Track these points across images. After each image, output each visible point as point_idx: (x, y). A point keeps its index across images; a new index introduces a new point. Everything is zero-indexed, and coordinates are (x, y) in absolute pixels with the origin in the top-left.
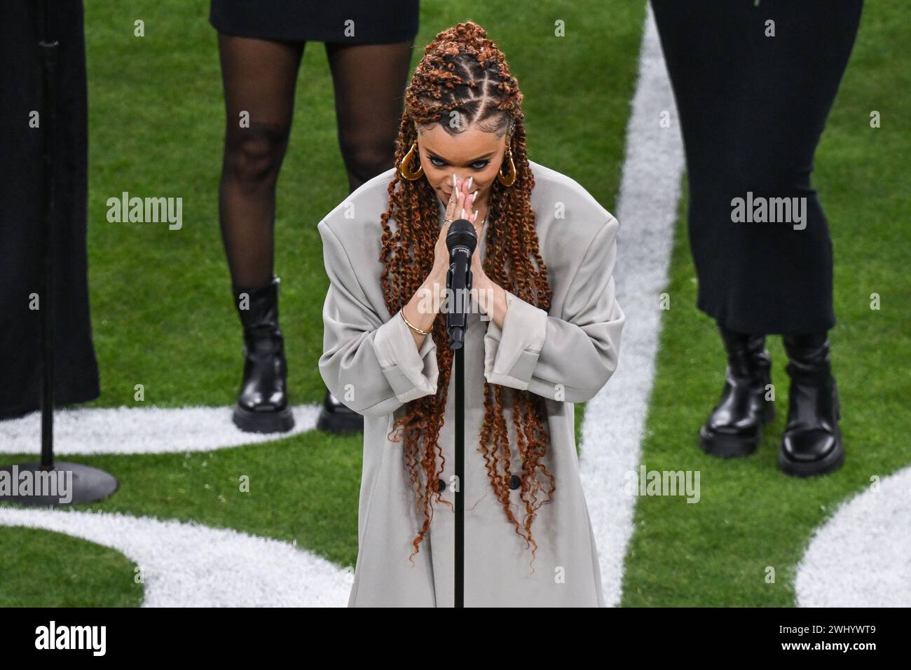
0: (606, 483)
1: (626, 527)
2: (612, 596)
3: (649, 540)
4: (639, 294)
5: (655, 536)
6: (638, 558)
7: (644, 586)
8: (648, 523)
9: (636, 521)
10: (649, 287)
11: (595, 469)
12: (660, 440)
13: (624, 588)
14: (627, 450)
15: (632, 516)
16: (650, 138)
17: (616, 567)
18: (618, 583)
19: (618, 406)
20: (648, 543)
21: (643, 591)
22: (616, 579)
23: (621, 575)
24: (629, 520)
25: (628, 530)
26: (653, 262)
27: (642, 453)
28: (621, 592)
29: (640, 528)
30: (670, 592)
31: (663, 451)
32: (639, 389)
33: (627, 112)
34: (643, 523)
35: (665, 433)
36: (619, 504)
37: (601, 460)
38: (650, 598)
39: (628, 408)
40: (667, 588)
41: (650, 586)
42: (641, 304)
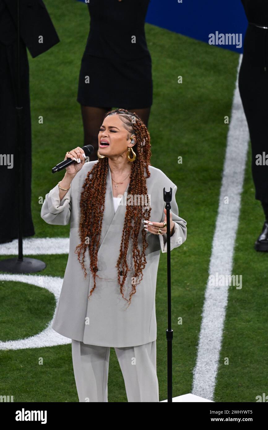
2: (224, 303)
4: (232, 195)
10: (236, 192)
11: (217, 258)
12: (241, 247)
13: (228, 300)
14: (229, 251)
17: (225, 292)
18: (226, 298)
19: (226, 235)
21: (235, 301)
22: (225, 297)
23: (227, 295)
26: (238, 183)
27: (234, 252)
28: (227, 302)
31: (242, 251)
32: (233, 229)
33: (227, 130)
35: (242, 245)
36: (226, 270)
37: (219, 254)
38: (238, 304)
39: (229, 236)
40: (244, 300)
41: (237, 299)
42: (234, 198)
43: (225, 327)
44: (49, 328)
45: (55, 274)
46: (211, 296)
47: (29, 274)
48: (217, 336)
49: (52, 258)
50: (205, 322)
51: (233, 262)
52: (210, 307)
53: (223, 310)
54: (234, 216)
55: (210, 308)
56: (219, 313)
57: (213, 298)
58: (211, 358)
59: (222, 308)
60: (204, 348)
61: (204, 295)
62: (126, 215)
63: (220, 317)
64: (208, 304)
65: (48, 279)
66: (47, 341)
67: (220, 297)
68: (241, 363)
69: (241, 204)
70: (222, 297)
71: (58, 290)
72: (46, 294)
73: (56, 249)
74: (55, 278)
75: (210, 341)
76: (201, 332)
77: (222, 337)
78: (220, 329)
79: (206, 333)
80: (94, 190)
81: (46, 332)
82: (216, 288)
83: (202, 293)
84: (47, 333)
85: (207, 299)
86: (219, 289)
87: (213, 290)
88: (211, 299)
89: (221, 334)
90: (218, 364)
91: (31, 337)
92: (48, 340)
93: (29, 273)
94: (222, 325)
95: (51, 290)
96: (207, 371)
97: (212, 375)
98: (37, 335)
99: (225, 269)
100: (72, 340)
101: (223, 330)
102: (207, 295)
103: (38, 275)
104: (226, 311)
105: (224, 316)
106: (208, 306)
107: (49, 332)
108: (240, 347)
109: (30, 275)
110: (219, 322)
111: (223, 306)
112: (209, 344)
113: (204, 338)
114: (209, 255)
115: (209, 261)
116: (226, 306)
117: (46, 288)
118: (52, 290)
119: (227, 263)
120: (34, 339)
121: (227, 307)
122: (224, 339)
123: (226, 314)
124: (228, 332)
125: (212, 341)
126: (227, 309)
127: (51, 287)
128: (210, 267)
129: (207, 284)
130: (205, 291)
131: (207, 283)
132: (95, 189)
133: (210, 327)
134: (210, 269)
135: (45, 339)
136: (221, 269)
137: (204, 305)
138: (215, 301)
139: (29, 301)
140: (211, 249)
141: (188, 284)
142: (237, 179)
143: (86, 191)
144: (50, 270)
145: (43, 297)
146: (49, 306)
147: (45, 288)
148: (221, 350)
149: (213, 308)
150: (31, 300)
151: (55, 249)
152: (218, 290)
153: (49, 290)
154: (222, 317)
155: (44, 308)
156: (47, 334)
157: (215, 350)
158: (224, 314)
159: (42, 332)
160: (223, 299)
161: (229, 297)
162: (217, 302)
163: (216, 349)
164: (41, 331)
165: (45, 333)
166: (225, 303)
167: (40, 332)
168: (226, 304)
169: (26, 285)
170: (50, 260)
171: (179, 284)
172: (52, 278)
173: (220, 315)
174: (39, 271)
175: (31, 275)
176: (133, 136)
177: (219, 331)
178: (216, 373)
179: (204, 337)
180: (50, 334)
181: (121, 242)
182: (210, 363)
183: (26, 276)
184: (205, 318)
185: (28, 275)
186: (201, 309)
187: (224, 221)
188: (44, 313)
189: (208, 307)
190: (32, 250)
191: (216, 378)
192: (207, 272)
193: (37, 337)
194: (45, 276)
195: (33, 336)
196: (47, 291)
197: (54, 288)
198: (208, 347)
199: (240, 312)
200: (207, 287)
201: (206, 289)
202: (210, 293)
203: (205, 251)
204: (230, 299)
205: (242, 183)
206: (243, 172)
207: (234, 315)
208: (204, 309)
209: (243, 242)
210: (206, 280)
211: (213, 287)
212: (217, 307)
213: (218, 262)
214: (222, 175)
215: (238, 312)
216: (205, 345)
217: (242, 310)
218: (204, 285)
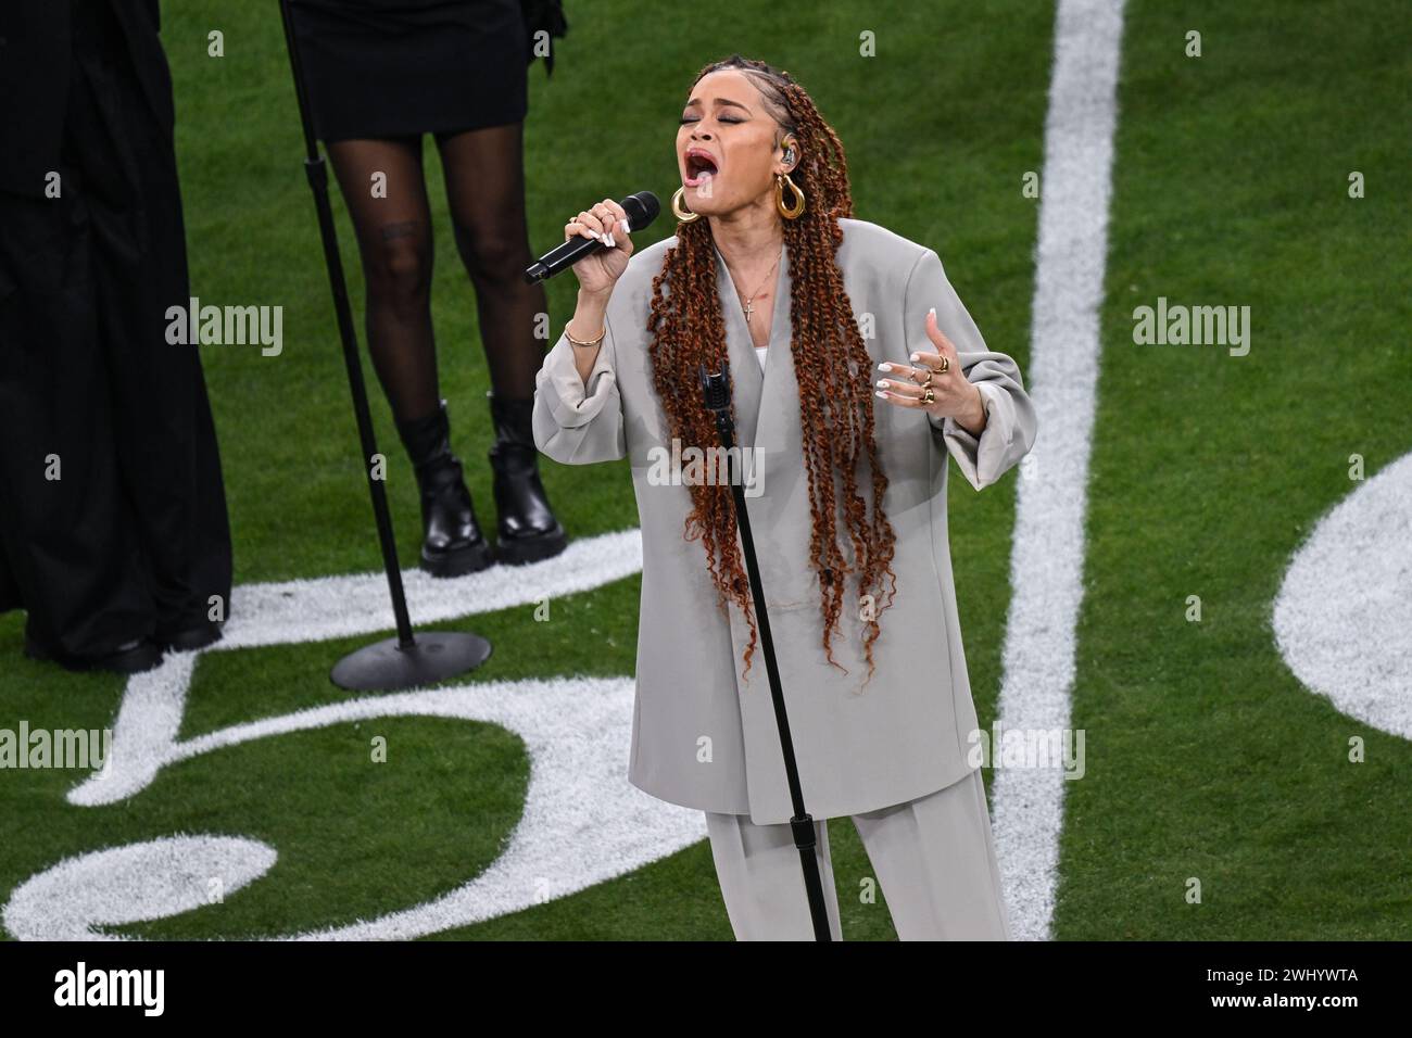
0: (1048, 542)
1: (1075, 591)
2: (1065, 674)
3: (1103, 602)
5: (1109, 596)
6: (1091, 625)
7: (1101, 657)
8: (1099, 582)
9: (1086, 581)
10: (1082, 305)
11: (1035, 529)
12: (1107, 482)
13: (1077, 663)
14: (1071, 501)
15: (1081, 577)
17: (1067, 639)
18: (1071, 658)
19: (1058, 450)
20: (1101, 605)
21: (1100, 663)
22: (1068, 654)
23: (1073, 649)
24: (1078, 582)
25: (1079, 593)
26: (1085, 275)
27: (1088, 501)
28: (1074, 669)
29: (1090, 590)
31: (1111, 494)
32: (1080, 427)
33: (1043, 105)
34: (1093, 583)
35: (1112, 473)
36: (1065, 566)
37: (1041, 517)
38: (1108, 670)
39: (1067, 452)
40: (1126, 655)
41: (1107, 656)
42: (1075, 327)
44: (511, 849)
45: (522, 671)
46: (1022, 657)
47: (439, 684)
48: (1048, 787)
49: (508, 621)
51: (1087, 536)
52: (1019, 694)
53: (1063, 698)
54: (1081, 384)
55: (1021, 698)
56: (1050, 709)
57: (1028, 666)
58: (1032, 863)
59: (1059, 690)
60: (1010, 834)
61: (998, 659)
62: (803, 397)
63: (1055, 722)
64: (1014, 685)
65: (499, 690)
66: (508, 895)
67: (1050, 656)
69: (1101, 341)
70: (1056, 657)
71: (534, 720)
72: (497, 741)
73: (522, 587)
74: (523, 685)
75: (1026, 806)
76: (995, 784)
79: (1013, 784)
80: (690, 333)
81: (502, 865)
82: (1036, 631)
83: (994, 652)
84: (507, 867)
85: (1009, 672)
86: (1045, 630)
87: (1028, 640)
88: (1023, 667)
90: (1057, 879)
91: (457, 889)
92: (510, 892)
93: (440, 681)
95: (511, 725)
96: (1022, 908)
97: (1038, 918)
98: (476, 880)
99: (1061, 561)
100: (707, 814)
102: (1009, 658)
103: (467, 684)
104: (1070, 699)
105: (1065, 716)
106: (1015, 691)
107: (513, 863)
108: (1121, 811)
109: (442, 688)
111: (1063, 686)
112: (1023, 819)
113: (1007, 801)
114: (1008, 527)
115: (1010, 545)
116: (1070, 685)
117: (495, 720)
118: (515, 724)
119: (1066, 543)
120: (467, 895)
121: (1075, 688)
122: (1069, 794)
123: (1072, 710)
125: (1033, 805)
126: (1074, 693)
127: (510, 715)
128: (1014, 564)
129: (1008, 620)
130: (1003, 644)
131: (1006, 617)
132: (693, 329)
134: (1012, 572)
135: (500, 888)
136: (1049, 565)
137: (1003, 693)
138: (1034, 675)
139: (443, 773)
140: (1012, 505)
142: (1083, 263)
143: (663, 341)
144: (505, 658)
145: (488, 753)
146: (509, 782)
147: (492, 721)
148: (1061, 829)
149: (1029, 698)
150: (450, 769)
151: (517, 589)
152: (1043, 635)
153: (505, 725)
154: (1062, 721)
155: (493, 788)
156: (507, 871)
157: (1045, 835)
158: (1067, 710)
159: (489, 867)
160: (1061, 663)
161: (1078, 652)
162: (1043, 675)
163: (1045, 829)
164: (486, 864)
165: (500, 870)
166: (1067, 675)
167: (484, 869)
168: (1071, 678)
169: (432, 722)
170: (502, 627)
172: (511, 684)
173: (1055, 715)
174: (471, 671)
175: (446, 685)
176: (789, 140)
178: (1050, 909)
179: (1007, 796)
180: (515, 871)
181: (809, 484)
182: (1030, 877)
183: (432, 694)
185: (436, 688)
186: (993, 706)
187: (1049, 406)
188: (493, 804)
189: (1013, 696)
190: (445, 603)
191: (1051, 924)
192: (1007, 581)
193: (474, 887)
194: (490, 683)
195: (464, 886)
196: (496, 729)
197: (521, 716)
198: (1018, 828)
199: (1118, 696)
200: (1008, 629)
201: (1005, 640)
202: (1018, 649)
203: (996, 515)
204: (1083, 659)
205: (1101, 272)
206: (1103, 237)
207: (1097, 710)
208: (1001, 704)
209: (1113, 465)
210: (1004, 611)
211: (1027, 628)
212: (1043, 692)
213: (1037, 542)
214: (1034, 257)
215: (1112, 695)
216: (1010, 822)
217: (1121, 690)
218: (998, 626)
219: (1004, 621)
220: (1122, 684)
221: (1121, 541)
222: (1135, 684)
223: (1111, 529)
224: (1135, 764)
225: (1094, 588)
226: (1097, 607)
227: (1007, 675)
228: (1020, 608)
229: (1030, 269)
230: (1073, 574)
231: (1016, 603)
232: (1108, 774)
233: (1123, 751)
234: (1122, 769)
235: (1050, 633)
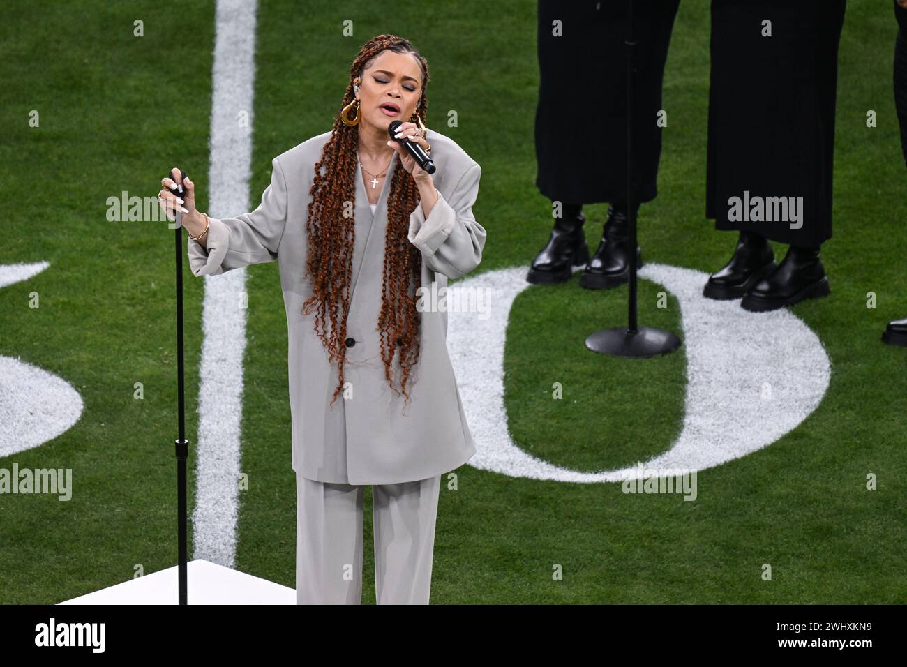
0: (224, 311)
1: (242, 341)
2: (237, 387)
3: (259, 349)
4: (232, 183)
5: (261, 346)
6: (252, 362)
7: (258, 380)
8: (255, 338)
9: (247, 336)
10: (238, 177)
11: (216, 301)
12: (258, 281)
13: (244, 382)
14: (236, 289)
15: (245, 333)
16: (228, 77)
17: (236, 367)
18: (240, 379)
20: (257, 351)
21: (258, 384)
22: (238, 376)
23: (241, 373)
24: (243, 336)
25: (243, 343)
26: (239, 160)
27: (245, 290)
28: (243, 385)
29: (250, 341)
30: (276, 384)
31: (261, 288)
33: (211, 60)
34: (253, 337)
35: (261, 276)
36: (235, 325)
37: (219, 295)
38: (263, 389)
40: (273, 382)
41: (262, 380)
42: (235, 189)
43: (244, 433)
48: (230, 450)
50: (205, 424)
52: (211, 395)
53: (237, 400)
55: (212, 397)
56: (228, 406)
57: (215, 379)
58: (223, 492)
59: (235, 396)
60: (209, 474)
61: (197, 372)
63: (233, 414)
64: (208, 389)
67: (228, 375)
68: (281, 500)
70: (231, 377)
75: (218, 459)
76: (199, 444)
77: (240, 451)
78: (235, 437)
79: (209, 446)
82: (219, 360)
83: (194, 368)
85: (204, 381)
86: (224, 360)
87: (214, 364)
88: (211, 379)
89: (237, 446)
90: (238, 503)
94: (238, 430)
96: (218, 517)
97: (228, 524)
99: (232, 322)
101: (241, 439)
102: (203, 373)
104: (241, 402)
105: (238, 411)
106: (208, 393)
110: (232, 423)
111: (237, 394)
112: (217, 466)
113: (206, 455)
114: (200, 298)
115: (202, 308)
116: (241, 394)
119: (235, 313)
121: (244, 396)
122: (243, 456)
123: (243, 408)
124: (250, 442)
125: (222, 459)
126: (243, 398)
128: (204, 319)
129: (202, 351)
133: (215, 433)
134: (204, 325)
136: (225, 323)
137: (201, 393)
138: (220, 385)
140: (202, 286)
141: (166, 353)
142: (238, 154)
149: (217, 397)
152: (223, 363)
154: (237, 413)
157: (231, 477)
158: (240, 408)
160: (234, 381)
161: (245, 376)
162: (224, 386)
163: (230, 474)
166: (239, 388)
168: (241, 390)
171: (150, 354)
173: (233, 410)
177: (232, 441)
178: (235, 520)
179: (206, 452)
182: (222, 500)
184: (204, 417)
186: (196, 399)
189: (207, 395)
191: (235, 529)
192: (200, 329)
198: (214, 470)
199: (269, 404)
200: (202, 357)
201: (201, 362)
202: (209, 369)
203: (193, 290)
204: (248, 380)
205: (249, 160)
206: (249, 141)
207: (257, 410)
208: (200, 399)
209: (261, 272)
210: (200, 346)
211: (214, 357)
212: (225, 396)
213: (217, 310)
214: (209, 146)
215: (266, 403)
216: (209, 467)
217: (273, 401)
218: (196, 354)
219: (200, 351)
220: (271, 397)
221: (268, 316)
222: (280, 399)
223: (261, 308)
224: (282, 444)
225: (253, 341)
226: (255, 351)
227: (203, 383)
228: (209, 346)
229: (207, 153)
230: (240, 331)
231: (206, 342)
232: (266, 448)
233: (273, 436)
234: (275, 446)
235: (227, 362)
